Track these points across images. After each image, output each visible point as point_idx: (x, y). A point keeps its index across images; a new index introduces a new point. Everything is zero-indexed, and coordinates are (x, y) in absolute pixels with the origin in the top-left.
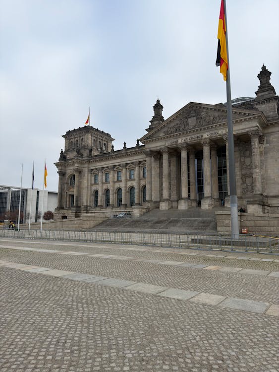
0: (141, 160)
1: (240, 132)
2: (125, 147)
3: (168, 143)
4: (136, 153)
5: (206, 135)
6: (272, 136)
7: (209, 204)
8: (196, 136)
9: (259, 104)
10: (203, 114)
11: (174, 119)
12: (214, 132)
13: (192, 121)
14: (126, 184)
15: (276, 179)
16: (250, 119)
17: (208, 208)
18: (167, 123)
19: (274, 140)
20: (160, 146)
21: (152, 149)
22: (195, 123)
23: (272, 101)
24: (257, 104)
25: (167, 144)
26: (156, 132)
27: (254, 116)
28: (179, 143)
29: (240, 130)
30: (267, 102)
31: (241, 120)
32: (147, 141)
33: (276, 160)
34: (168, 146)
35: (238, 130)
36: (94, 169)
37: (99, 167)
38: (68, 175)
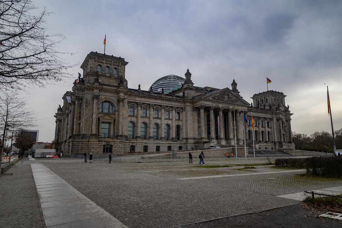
8: (227, 106)
13: (226, 97)
20: (210, 105)
28: (220, 107)
29: (242, 109)
36: (133, 102)
37: (139, 102)
38: (101, 100)
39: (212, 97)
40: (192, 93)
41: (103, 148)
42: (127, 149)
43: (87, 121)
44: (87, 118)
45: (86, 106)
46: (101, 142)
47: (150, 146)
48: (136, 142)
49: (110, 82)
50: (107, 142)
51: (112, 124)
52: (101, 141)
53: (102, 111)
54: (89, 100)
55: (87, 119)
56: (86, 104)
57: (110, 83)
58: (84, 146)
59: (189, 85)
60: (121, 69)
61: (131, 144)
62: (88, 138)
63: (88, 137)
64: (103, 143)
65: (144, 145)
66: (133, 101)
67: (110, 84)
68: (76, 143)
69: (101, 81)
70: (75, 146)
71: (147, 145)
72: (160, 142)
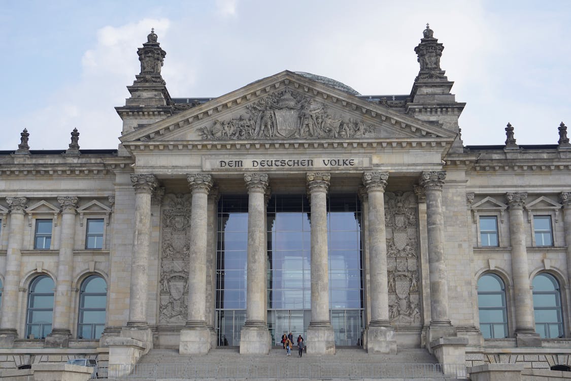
0: (87, 194)
1: (405, 169)
2: (24, 145)
3: (211, 163)
4: (72, 172)
5: (320, 162)
6: (452, 191)
7: (328, 342)
8: (296, 158)
9: (426, 112)
10: (315, 108)
11: (235, 102)
12: (341, 158)
13: (285, 120)
14: (20, 265)
15: (459, 289)
16: (429, 143)
17: (324, 351)
18: (216, 109)
19: (455, 198)
20: (187, 167)
21: (158, 172)
22: (293, 127)
23: (453, 111)
24: (420, 111)
25: (208, 166)
26: (177, 125)
27: (439, 140)
28: (247, 170)
29: (404, 165)
30: (441, 112)
31: (410, 144)
32: (147, 146)
33: (460, 246)
34: (213, 170)
35: (399, 165)
39: (201, 130)
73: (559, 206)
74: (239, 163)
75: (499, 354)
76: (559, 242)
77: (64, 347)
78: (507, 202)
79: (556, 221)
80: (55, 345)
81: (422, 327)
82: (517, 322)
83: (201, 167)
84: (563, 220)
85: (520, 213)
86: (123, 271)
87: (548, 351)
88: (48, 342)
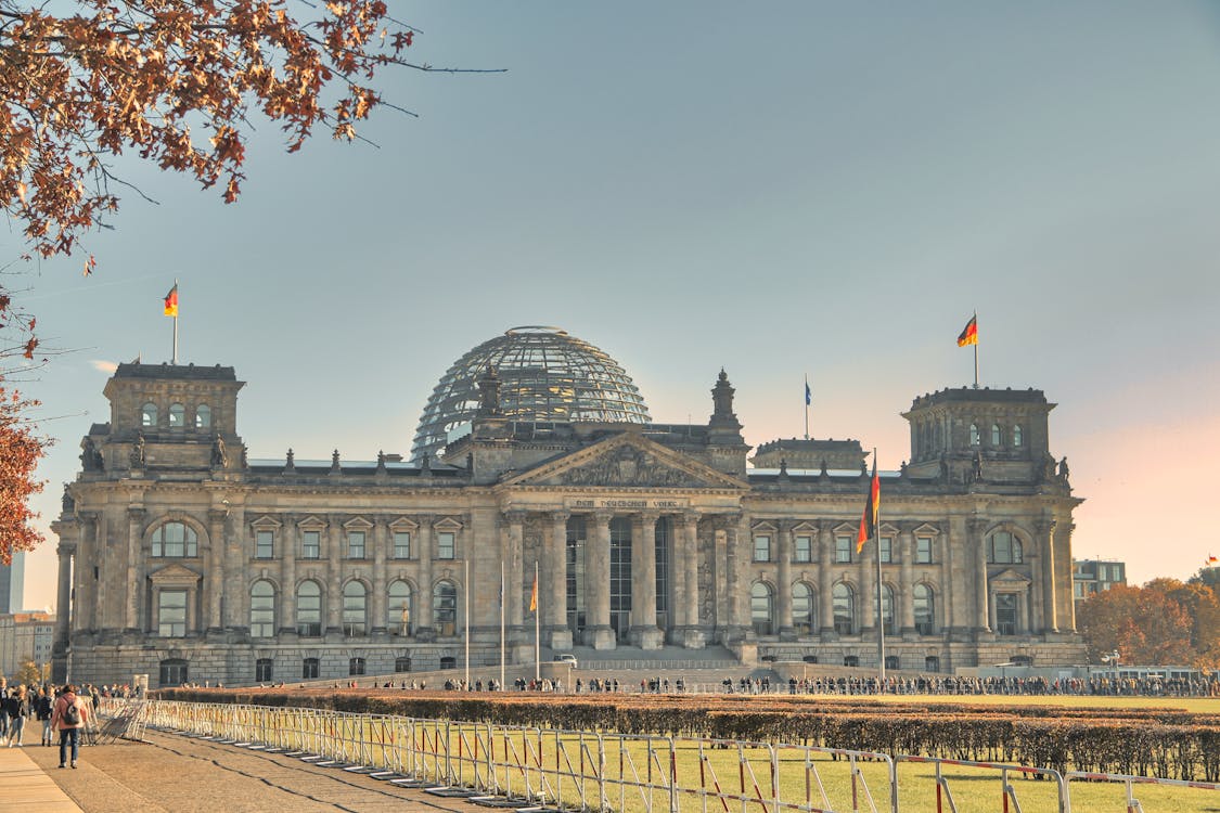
0: (443, 512)
1: (713, 511)
3: (570, 502)
5: (652, 504)
8: (634, 500)
9: (722, 452)
10: (647, 459)
12: (667, 500)
13: (626, 469)
14: (386, 573)
16: (732, 492)
20: (552, 505)
22: (632, 475)
23: (743, 452)
24: (718, 451)
25: (568, 505)
26: (546, 472)
28: (597, 508)
29: (713, 507)
30: (734, 452)
31: (718, 492)
32: (523, 489)
34: (572, 507)
35: (709, 506)
36: (264, 514)
37: (287, 510)
38: (154, 520)
39: (562, 475)
40: (498, 457)
41: (158, 671)
42: (241, 670)
43: (112, 588)
44: (114, 580)
45: (110, 543)
46: (153, 653)
47: (325, 657)
48: (275, 647)
49: (183, 459)
50: (171, 651)
51: (193, 593)
52: (153, 649)
53: (163, 552)
54: (116, 525)
55: (113, 584)
56: (110, 537)
57: (184, 462)
58: (104, 666)
59: (487, 428)
60: (220, 409)
61: (257, 655)
62: (116, 641)
63: (117, 637)
64: (160, 653)
65: (305, 657)
66: (265, 510)
67: (183, 465)
68: (84, 655)
69: (153, 458)
70: (81, 666)
71: (315, 657)
72: (365, 646)
73: (816, 531)
74: (592, 503)
75: (767, 648)
76: (815, 558)
77: (433, 642)
78: (778, 526)
79: (814, 541)
80: (425, 641)
81: (715, 628)
82: (781, 622)
83: (563, 504)
84: (819, 541)
85: (788, 535)
86: (485, 581)
87: (802, 645)
88: (419, 639)
